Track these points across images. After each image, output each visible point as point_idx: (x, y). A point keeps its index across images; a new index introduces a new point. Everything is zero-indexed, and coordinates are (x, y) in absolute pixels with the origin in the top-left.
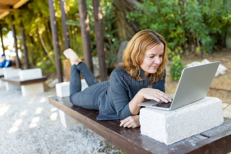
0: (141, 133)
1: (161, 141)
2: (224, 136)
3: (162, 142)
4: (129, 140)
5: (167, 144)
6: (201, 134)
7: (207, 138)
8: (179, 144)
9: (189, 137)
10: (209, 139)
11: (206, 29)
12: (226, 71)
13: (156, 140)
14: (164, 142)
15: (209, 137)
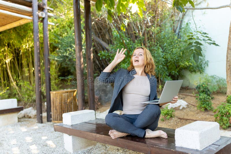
0: (176, 146)
1: (194, 149)
2: (227, 145)
3: (196, 149)
4: (172, 150)
5: (200, 150)
6: (213, 144)
7: (218, 146)
8: (206, 149)
9: (208, 146)
10: (220, 146)
11: (166, 71)
12: (188, 105)
13: (190, 148)
14: (197, 149)
15: (219, 146)
